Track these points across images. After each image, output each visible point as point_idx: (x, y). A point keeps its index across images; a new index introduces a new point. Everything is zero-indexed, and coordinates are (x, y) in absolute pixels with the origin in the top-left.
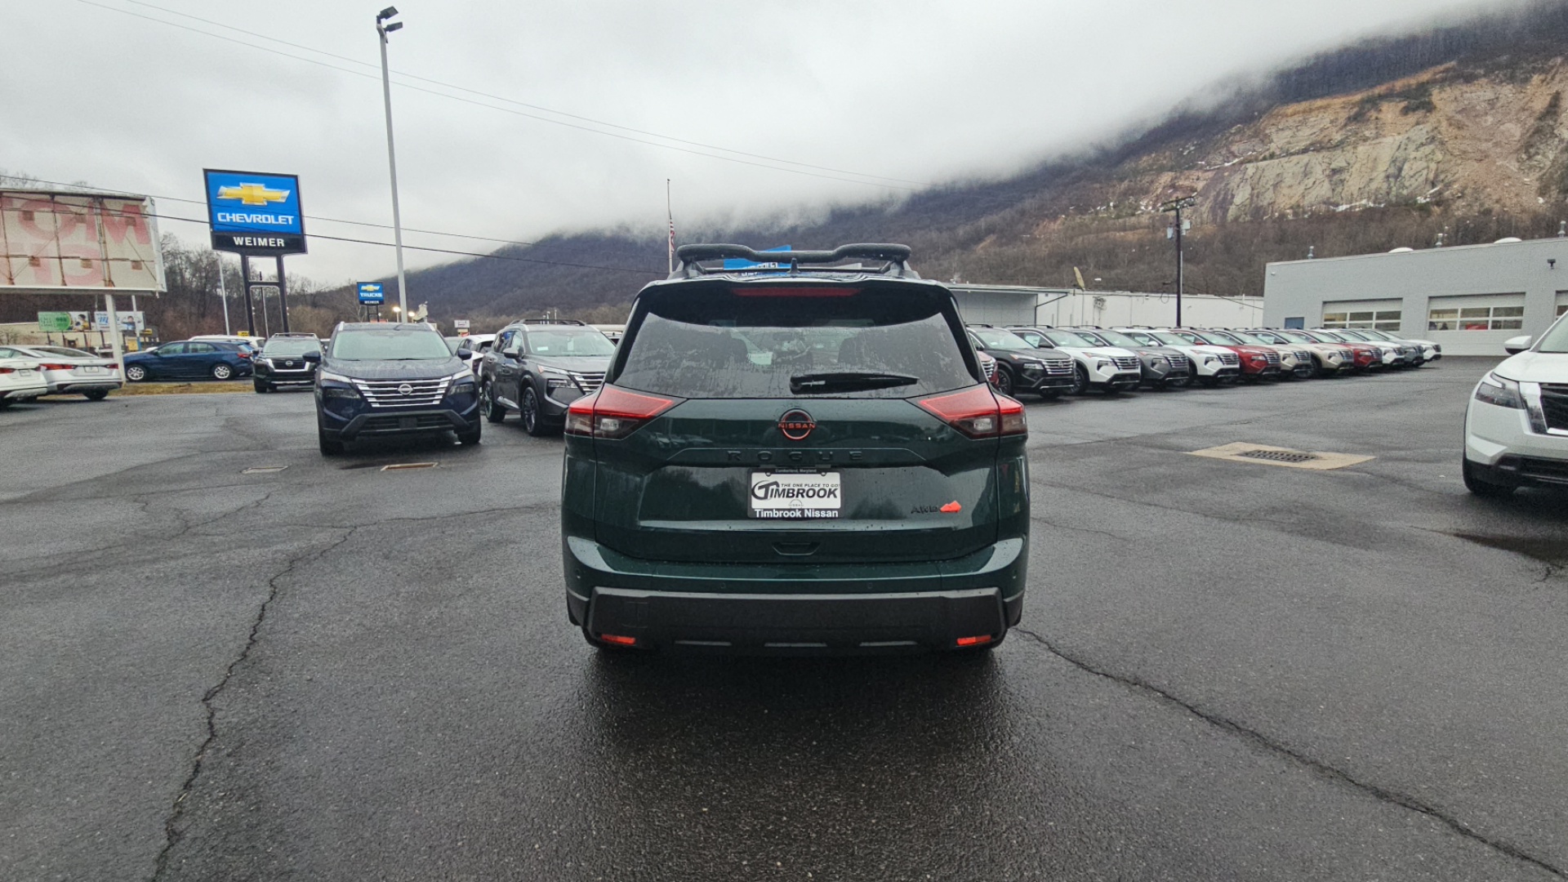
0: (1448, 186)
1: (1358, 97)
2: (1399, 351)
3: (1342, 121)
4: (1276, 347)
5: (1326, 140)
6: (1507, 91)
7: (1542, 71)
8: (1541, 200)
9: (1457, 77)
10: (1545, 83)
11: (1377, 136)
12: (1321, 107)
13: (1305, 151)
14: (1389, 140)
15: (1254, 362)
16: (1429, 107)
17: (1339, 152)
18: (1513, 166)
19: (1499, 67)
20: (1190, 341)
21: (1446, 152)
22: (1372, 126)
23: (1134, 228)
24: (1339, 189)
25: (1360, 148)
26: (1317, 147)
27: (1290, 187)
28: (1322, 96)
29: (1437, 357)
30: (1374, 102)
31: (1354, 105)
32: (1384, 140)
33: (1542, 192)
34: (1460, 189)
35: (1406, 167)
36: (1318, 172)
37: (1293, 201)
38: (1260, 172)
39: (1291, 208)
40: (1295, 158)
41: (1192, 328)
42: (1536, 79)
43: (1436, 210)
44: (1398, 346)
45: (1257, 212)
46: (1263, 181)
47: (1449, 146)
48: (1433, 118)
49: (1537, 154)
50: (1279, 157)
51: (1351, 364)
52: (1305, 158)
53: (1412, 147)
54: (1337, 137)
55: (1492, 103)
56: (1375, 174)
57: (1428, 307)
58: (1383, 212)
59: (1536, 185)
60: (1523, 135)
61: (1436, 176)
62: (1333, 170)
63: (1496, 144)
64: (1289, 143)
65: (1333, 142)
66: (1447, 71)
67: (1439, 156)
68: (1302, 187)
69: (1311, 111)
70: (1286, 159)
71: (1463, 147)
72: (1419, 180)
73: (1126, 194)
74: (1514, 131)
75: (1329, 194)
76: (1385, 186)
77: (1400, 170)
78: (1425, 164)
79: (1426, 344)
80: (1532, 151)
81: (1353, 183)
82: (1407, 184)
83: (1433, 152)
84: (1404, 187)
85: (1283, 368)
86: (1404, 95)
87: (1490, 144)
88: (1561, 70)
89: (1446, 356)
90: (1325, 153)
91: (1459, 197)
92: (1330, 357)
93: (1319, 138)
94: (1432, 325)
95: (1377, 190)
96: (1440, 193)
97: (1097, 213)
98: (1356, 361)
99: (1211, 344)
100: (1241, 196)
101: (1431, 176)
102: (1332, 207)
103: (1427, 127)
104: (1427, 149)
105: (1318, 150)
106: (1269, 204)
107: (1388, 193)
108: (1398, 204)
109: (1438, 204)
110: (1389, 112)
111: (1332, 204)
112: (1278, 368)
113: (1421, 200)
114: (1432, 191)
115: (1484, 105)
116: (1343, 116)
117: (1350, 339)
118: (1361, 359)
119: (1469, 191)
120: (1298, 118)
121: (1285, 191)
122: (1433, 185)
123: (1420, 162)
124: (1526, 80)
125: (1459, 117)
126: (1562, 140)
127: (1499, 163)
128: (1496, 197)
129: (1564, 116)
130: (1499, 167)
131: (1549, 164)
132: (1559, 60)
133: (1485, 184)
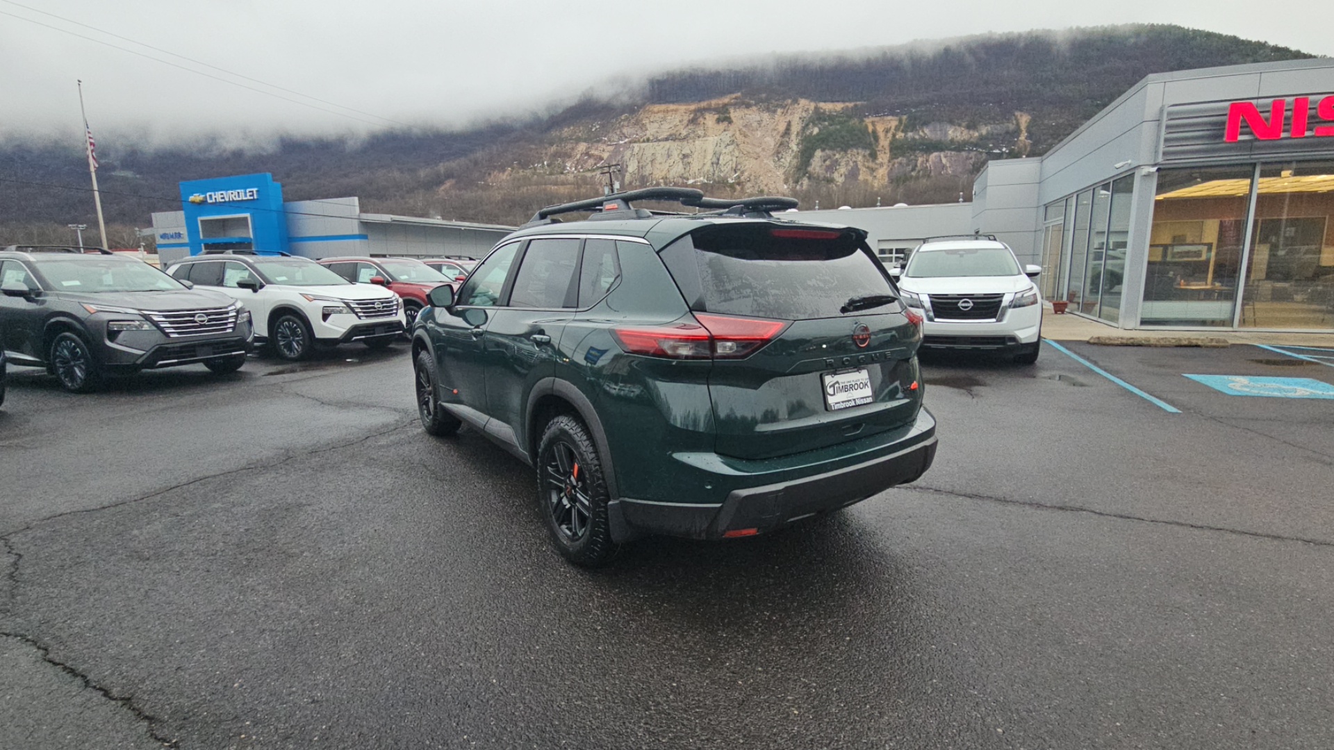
0: (742, 173)
1: (693, 107)
3: (685, 122)
5: (678, 133)
6: (766, 116)
7: (784, 107)
8: (785, 187)
9: (743, 103)
10: (783, 115)
11: (705, 135)
12: (672, 110)
13: (667, 139)
14: (710, 139)
16: (730, 122)
17: (685, 143)
18: (772, 164)
19: (762, 101)
21: (740, 151)
22: (702, 128)
23: (563, 184)
24: (688, 169)
25: (697, 142)
26: (672, 138)
27: (660, 163)
28: (673, 102)
30: (701, 111)
31: (691, 112)
32: (709, 138)
33: (786, 181)
34: (749, 176)
35: (721, 158)
36: (676, 156)
37: (663, 174)
38: (642, 151)
39: (662, 178)
40: (662, 144)
42: (779, 111)
43: (738, 188)
45: (643, 180)
46: (644, 158)
47: (741, 146)
48: (732, 128)
49: (782, 157)
50: (652, 141)
52: (667, 144)
53: (723, 145)
54: (684, 133)
55: (760, 122)
56: (706, 160)
58: (712, 186)
59: (783, 177)
60: (775, 145)
61: (736, 166)
62: (684, 155)
63: (763, 150)
64: (657, 132)
65: (682, 136)
66: (736, 98)
67: (737, 153)
68: (667, 165)
69: (668, 111)
70: (656, 144)
71: (748, 149)
72: (728, 167)
73: (556, 155)
74: (771, 142)
75: (683, 171)
76: (712, 170)
77: (718, 159)
78: (730, 158)
80: (780, 155)
81: (695, 166)
82: (722, 169)
83: (734, 151)
84: (721, 171)
86: (717, 110)
87: (760, 149)
90: (677, 143)
91: (748, 181)
93: (674, 132)
95: (708, 171)
96: (739, 177)
97: (535, 169)
100: (632, 167)
101: (734, 166)
102: (685, 181)
103: (730, 134)
104: (731, 148)
105: (674, 140)
106: (650, 174)
107: (714, 174)
108: (719, 182)
109: (739, 184)
110: (710, 119)
111: (685, 178)
113: (730, 181)
114: (735, 176)
115: (755, 123)
116: (686, 118)
119: (752, 178)
120: (661, 115)
121: (658, 166)
122: (736, 172)
123: (727, 156)
124: (775, 112)
125: (744, 129)
126: (793, 151)
127: (765, 161)
128: (765, 182)
129: (793, 136)
130: (766, 164)
131: (788, 165)
132: (790, 101)
133: (759, 174)
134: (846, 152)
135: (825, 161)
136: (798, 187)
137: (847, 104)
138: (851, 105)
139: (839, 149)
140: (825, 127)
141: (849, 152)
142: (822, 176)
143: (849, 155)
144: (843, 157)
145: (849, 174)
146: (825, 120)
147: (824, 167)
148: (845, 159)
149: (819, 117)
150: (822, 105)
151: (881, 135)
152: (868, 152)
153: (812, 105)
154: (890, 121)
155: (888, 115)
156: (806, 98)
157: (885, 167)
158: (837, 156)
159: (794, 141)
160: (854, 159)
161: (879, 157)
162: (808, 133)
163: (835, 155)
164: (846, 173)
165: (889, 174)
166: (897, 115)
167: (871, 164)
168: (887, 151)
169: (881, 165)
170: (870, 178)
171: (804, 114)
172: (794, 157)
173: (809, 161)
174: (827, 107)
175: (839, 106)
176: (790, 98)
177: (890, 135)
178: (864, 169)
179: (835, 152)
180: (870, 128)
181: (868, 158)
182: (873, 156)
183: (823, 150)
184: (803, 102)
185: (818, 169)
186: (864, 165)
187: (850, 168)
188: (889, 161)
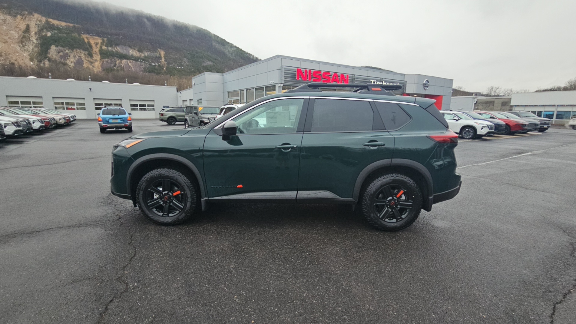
6: (8, 18)
7: (23, 15)
8: (32, 63)
10: (22, 19)
15: (45, 123)
18: (18, 48)
19: (4, 7)
33: (32, 60)
42: (19, 16)
49: (26, 45)
55: (4, 21)
57: (53, 101)
59: (28, 57)
60: (18, 37)
63: (9, 38)
74: (15, 35)
80: (24, 44)
87: (7, 37)
88: (28, 16)
94: (56, 108)
119: (3, 54)
124: (15, 16)
126: (33, 43)
127: (12, 46)
128: (14, 59)
129: (33, 34)
130: (13, 47)
131: (31, 50)
132: (26, 13)
133: (9, 53)
134: (73, 50)
135: (59, 52)
136: (42, 65)
137: (68, 24)
138: (71, 25)
139: (67, 48)
140: (55, 33)
141: (75, 50)
142: (59, 61)
143: (75, 52)
144: (71, 53)
145: (77, 62)
146: (55, 30)
147: (59, 56)
148: (73, 54)
149: (51, 27)
150: (50, 20)
151: (94, 46)
152: (87, 53)
153: (44, 19)
154: (97, 39)
155: (95, 36)
156: (38, 14)
157: (99, 62)
158: (67, 51)
159: (34, 36)
160: (78, 55)
161: (94, 56)
162: (44, 34)
163: (65, 50)
164: (75, 62)
165: (102, 66)
166: (100, 37)
167: (90, 59)
168: (98, 54)
169: (96, 61)
170: (91, 67)
171: (38, 22)
172: (36, 47)
173: (47, 51)
174: (56, 22)
175: (63, 24)
176: (27, 11)
177: (98, 46)
178: (86, 61)
179: (65, 49)
180: (86, 40)
181: (88, 56)
182: (91, 55)
183: (57, 46)
184: (36, 15)
185: (54, 56)
186: (86, 59)
187: (77, 59)
188: (100, 60)
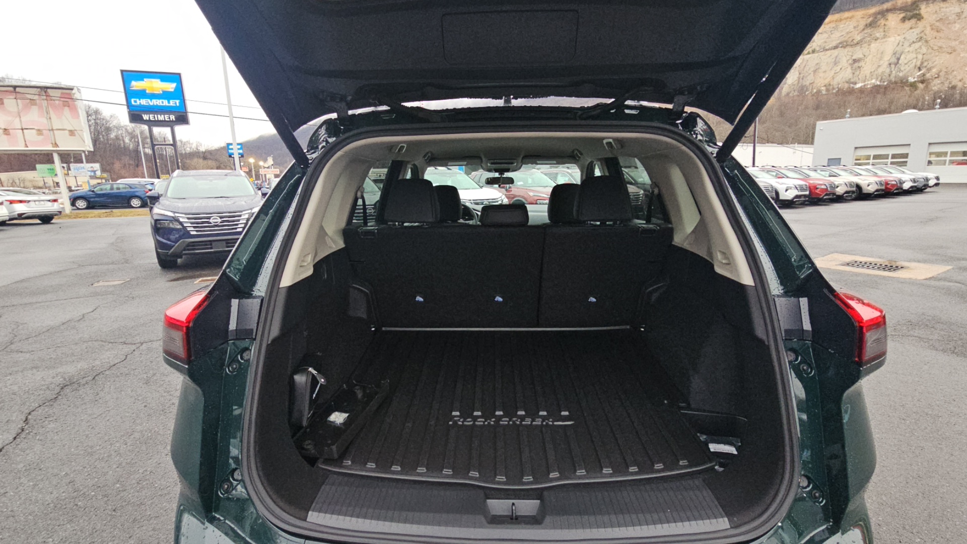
0: (929, 70)
1: (873, 10)
2: (914, 181)
3: (861, 27)
4: (832, 179)
5: (851, 39)
11: (885, 37)
12: (847, 18)
13: (836, 47)
14: (892, 39)
15: (818, 190)
16: (919, 17)
17: (858, 47)
20: (773, 175)
21: (929, 47)
22: (881, 30)
24: (857, 73)
25: (873, 45)
26: (843, 45)
27: (825, 72)
28: (849, 10)
29: (937, 185)
30: (883, 13)
31: (870, 16)
32: (889, 39)
34: (937, 72)
35: (902, 57)
36: (844, 61)
37: (826, 82)
38: (805, 62)
39: (825, 86)
40: (829, 53)
41: (773, 167)
43: (921, 86)
44: (913, 177)
45: (802, 89)
46: (807, 69)
47: (931, 43)
48: (921, 24)
50: (818, 52)
51: (882, 190)
52: (836, 52)
53: (907, 44)
54: (858, 38)
55: (959, 15)
56: (882, 62)
57: (928, 150)
58: (886, 88)
61: (922, 63)
62: (854, 60)
63: (961, 43)
64: (826, 42)
65: (855, 42)
67: (924, 50)
68: (833, 72)
69: (841, 20)
70: (823, 53)
71: (939, 44)
72: (911, 66)
75: (851, 76)
76: (888, 70)
77: (898, 59)
78: (915, 56)
79: (931, 175)
81: (867, 68)
82: (902, 69)
83: (920, 47)
84: (900, 71)
85: (837, 194)
86: (903, 9)
87: (957, 43)
89: (942, 184)
90: (849, 49)
91: (936, 78)
92: (868, 185)
93: (846, 39)
94: (930, 163)
95: (883, 73)
96: (924, 75)
98: (886, 188)
99: (788, 177)
101: (919, 64)
102: (852, 85)
103: (917, 31)
104: (917, 45)
105: (844, 47)
106: (810, 84)
107: (890, 75)
108: (896, 83)
109: (922, 82)
110: (893, 20)
111: (852, 83)
112: (834, 194)
113: (911, 80)
114: (919, 74)
115: (954, 16)
116: (862, 23)
117: (880, 173)
118: (889, 186)
119: (942, 74)
120: (833, 25)
121: (821, 75)
122: (920, 69)
123: (911, 54)
125: (938, 24)
128: (959, 77)
133: (953, 69)
